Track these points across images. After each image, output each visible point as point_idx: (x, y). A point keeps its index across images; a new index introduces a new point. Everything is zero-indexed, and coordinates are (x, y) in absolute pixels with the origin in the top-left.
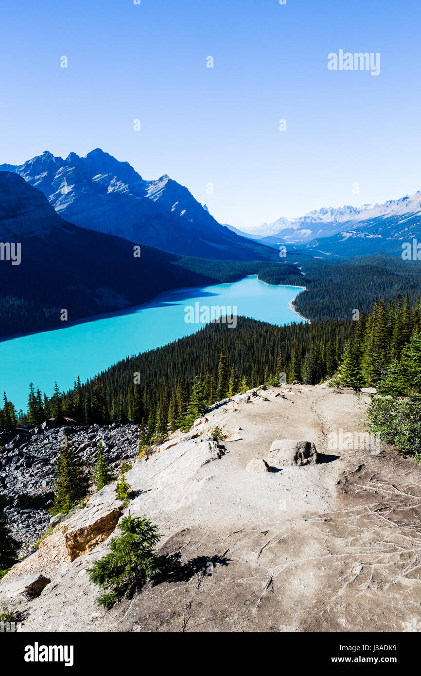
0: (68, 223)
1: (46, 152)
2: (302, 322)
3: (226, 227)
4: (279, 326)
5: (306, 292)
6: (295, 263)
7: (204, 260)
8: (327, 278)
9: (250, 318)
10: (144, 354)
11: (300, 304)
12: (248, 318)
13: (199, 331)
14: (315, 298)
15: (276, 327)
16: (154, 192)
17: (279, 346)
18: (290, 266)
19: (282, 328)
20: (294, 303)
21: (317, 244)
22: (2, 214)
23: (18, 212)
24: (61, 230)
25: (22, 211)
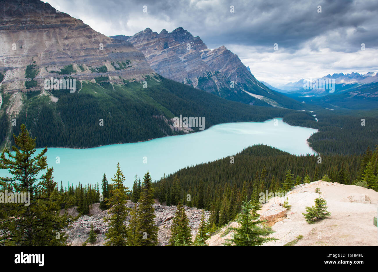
0: (157, 74)
1: (148, 28)
2: (314, 154)
3: (262, 83)
4: (297, 156)
5: (318, 133)
6: (312, 112)
7: (245, 105)
8: (335, 124)
9: (275, 148)
10: (200, 165)
11: (313, 142)
12: (274, 148)
13: (238, 154)
14: (325, 138)
15: (294, 157)
16: (215, 57)
17: (297, 170)
18: (307, 113)
19: (298, 157)
20: (308, 140)
21: (329, 99)
22: (118, 66)
23: (127, 66)
24: (152, 79)
25: (129, 65)
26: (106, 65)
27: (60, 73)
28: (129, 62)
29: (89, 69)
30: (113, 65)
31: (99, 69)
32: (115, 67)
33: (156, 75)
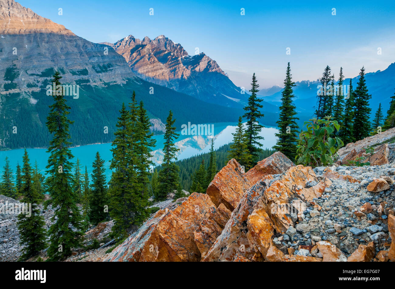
22: (99, 69)
23: (108, 69)
24: (133, 81)
25: (111, 69)
26: (87, 69)
27: (41, 76)
28: (110, 66)
29: (70, 72)
30: (94, 69)
31: (80, 71)
32: (96, 70)
33: (137, 78)
